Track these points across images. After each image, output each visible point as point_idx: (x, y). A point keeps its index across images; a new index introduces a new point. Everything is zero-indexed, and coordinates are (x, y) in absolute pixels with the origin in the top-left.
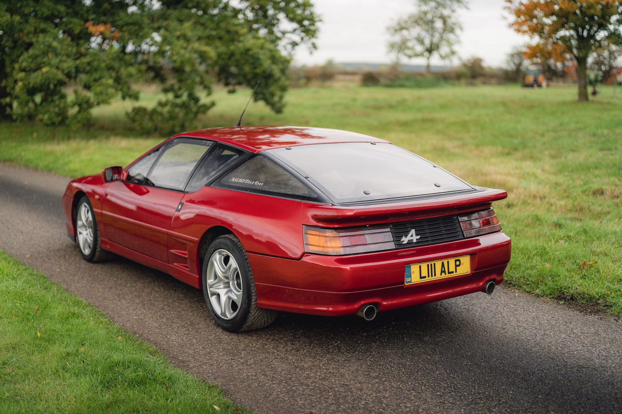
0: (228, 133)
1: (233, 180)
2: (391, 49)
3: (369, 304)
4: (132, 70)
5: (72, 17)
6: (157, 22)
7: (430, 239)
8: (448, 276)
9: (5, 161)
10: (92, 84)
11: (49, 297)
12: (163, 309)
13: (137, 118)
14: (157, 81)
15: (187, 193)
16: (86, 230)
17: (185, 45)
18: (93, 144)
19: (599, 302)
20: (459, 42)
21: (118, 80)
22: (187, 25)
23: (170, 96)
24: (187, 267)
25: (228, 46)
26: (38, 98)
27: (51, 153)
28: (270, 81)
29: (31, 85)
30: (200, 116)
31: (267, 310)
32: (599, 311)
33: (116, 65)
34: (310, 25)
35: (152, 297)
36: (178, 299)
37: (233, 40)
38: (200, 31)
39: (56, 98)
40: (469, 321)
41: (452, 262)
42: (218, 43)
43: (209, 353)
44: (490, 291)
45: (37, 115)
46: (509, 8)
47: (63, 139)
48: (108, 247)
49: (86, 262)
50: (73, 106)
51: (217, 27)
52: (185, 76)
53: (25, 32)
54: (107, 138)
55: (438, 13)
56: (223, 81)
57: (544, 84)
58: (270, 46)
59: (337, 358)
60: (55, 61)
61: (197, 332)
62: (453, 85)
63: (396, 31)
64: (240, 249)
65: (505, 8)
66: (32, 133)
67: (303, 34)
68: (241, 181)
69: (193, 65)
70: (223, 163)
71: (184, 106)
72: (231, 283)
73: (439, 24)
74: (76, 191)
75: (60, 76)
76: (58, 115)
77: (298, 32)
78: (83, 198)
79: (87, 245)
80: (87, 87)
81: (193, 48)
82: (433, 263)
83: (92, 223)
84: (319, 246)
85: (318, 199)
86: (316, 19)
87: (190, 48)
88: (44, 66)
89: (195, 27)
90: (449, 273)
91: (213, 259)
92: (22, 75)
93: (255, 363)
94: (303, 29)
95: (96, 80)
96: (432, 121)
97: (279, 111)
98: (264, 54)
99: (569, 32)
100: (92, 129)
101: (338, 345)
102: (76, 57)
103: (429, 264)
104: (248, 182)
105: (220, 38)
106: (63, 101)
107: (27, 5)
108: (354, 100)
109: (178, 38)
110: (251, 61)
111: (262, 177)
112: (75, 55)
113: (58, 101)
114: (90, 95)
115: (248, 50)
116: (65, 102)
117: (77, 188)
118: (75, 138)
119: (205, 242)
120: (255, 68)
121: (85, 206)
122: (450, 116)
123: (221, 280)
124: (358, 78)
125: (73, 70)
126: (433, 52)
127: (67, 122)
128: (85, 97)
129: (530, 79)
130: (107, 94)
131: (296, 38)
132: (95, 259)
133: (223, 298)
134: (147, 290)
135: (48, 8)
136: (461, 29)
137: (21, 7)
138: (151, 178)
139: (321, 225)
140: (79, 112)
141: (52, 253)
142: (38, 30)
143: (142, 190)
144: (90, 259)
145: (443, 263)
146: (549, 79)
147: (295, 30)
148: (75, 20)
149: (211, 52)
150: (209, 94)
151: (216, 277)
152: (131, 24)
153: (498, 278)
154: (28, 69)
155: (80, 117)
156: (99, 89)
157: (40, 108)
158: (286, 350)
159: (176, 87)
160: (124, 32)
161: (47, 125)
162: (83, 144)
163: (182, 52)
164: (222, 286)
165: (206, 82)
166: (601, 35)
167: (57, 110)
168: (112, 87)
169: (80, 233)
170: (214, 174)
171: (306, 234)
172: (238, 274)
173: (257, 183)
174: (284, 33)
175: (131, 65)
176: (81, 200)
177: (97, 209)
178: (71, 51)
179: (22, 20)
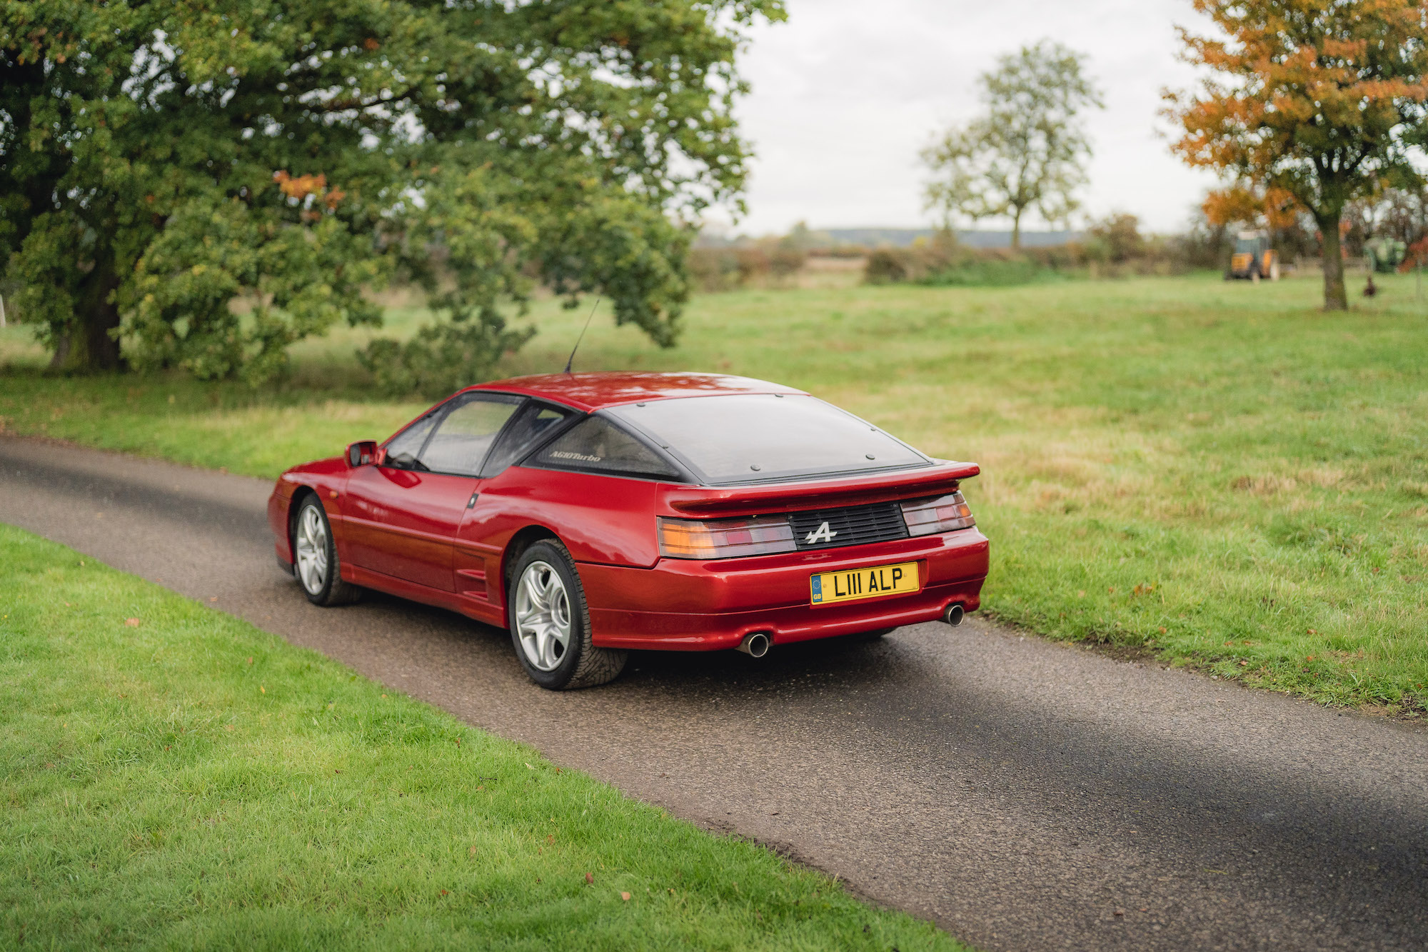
0: (560, 384)
1: (556, 454)
2: (930, 199)
3: (756, 632)
4: (370, 266)
5: (247, 161)
6: (417, 167)
7: (853, 537)
8: (881, 593)
9: (124, 451)
10: (289, 295)
11: (266, 648)
12: (447, 665)
13: (378, 362)
14: (416, 285)
15: (485, 478)
16: (314, 552)
17: (474, 215)
18: (292, 416)
19: (1146, 644)
20: (1084, 180)
21: (338, 287)
22: (478, 173)
23: (445, 316)
24: (485, 596)
25: (561, 215)
26: (182, 326)
27: (214, 434)
28: (649, 282)
29: (171, 301)
30: (506, 356)
31: (609, 650)
32: (1142, 656)
33: (337, 256)
34: (732, 163)
35: (428, 650)
36: (471, 652)
37: (571, 202)
38: (505, 185)
39: (219, 324)
40: (929, 672)
41: (888, 571)
42: (541, 208)
43: (521, 715)
44: (955, 618)
45: (180, 359)
46: (1170, 112)
47: (234, 407)
48: (353, 576)
49: (313, 606)
50: (251, 342)
51: (539, 175)
52: (475, 276)
53: (158, 194)
54: (319, 403)
55: (1037, 117)
56: (553, 283)
57: (1275, 272)
58: (644, 211)
59: (711, 717)
60: (217, 252)
61: (502, 691)
62: (1070, 278)
63: (942, 158)
64: (565, 560)
65: (1161, 112)
66: (165, 396)
67: (718, 184)
68: (567, 455)
69: (489, 253)
70: (540, 430)
71: (473, 336)
72: (553, 612)
73: (1038, 142)
74: (292, 489)
75: (228, 281)
76: (223, 358)
77: (707, 178)
78: (309, 498)
79: (315, 578)
80: (280, 302)
81: (490, 219)
82: (856, 572)
83: (325, 539)
84: (680, 547)
85: (680, 479)
86: (744, 151)
87: (484, 219)
88: (197, 263)
89: (494, 176)
90: (883, 589)
91: (525, 578)
92: (153, 280)
93: (588, 725)
94: (717, 172)
95: (296, 289)
96: (986, 358)
97: (668, 343)
98: (633, 229)
99: (1302, 160)
100: (285, 388)
101: (716, 703)
102: (256, 242)
103: (851, 573)
104: (578, 456)
105: (545, 198)
106: (231, 331)
107: (161, 143)
108: (838, 316)
109: (460, 200)
110: (606, 243)
111: (601, 449)
112: (256, 237)
113: (222, 331)
114: (286, 318)
115: (601, 222)
116: (237, 333)
117: (295, 484)
118: (256, 404)
119: (513, 555)
120: (616, 258)
121: (313, 512)
122: (1025, 347)
123: (537, 611)
124: (859, 264)
125: (253, 269)
126: (1028, 205)
127: (242, 371)
128: (277, 321)
129: (1243, 261)
130: (320, 316)
131: (703, 191)
132: (330, 599)
133: (542, 639)
134: (419, 642)
135: (202, 145)
136: (1088, 150)
137: (147, 147)
138: (425, 461)
139: (685, 515)
140: (264, 352)
141: (253, 595)
142: (182, 191)
143: (408, 479)
144: (322, 601)
145: (872, 573)
146: (1284, 261)
147: (700, 175)
148: (254, 168)
149: (528, 228)
150: (523, 312)
151: (530, 605)
152: (365, 174)
153: (969, 601)
154: (164, 269)
155: (266, 362)
156: (303, 306)
157: (186, 346)
158: (638, 710)
159: (457, 298)
160: (351, 189)
161: (201, 379)
162: (273, 415)
163: (469, 227)
164: (540, 620)
165: (518, 288)
166: (1369, 166)
167: (219, 348)
168: (330, 300)
169: (303, 558)
170: (525, 448)
171: (662, 529)
172: (563, 598)
173: (591, 458)
174: (677, 183)
175: (367, 256)
176: (304, 502)
177: (334, 513)
178: (248, 232)
179: (151, 173)
